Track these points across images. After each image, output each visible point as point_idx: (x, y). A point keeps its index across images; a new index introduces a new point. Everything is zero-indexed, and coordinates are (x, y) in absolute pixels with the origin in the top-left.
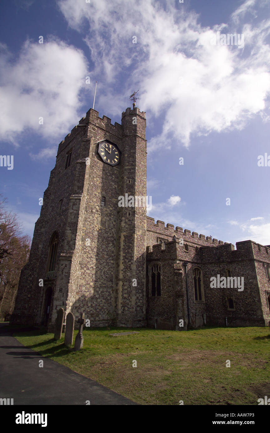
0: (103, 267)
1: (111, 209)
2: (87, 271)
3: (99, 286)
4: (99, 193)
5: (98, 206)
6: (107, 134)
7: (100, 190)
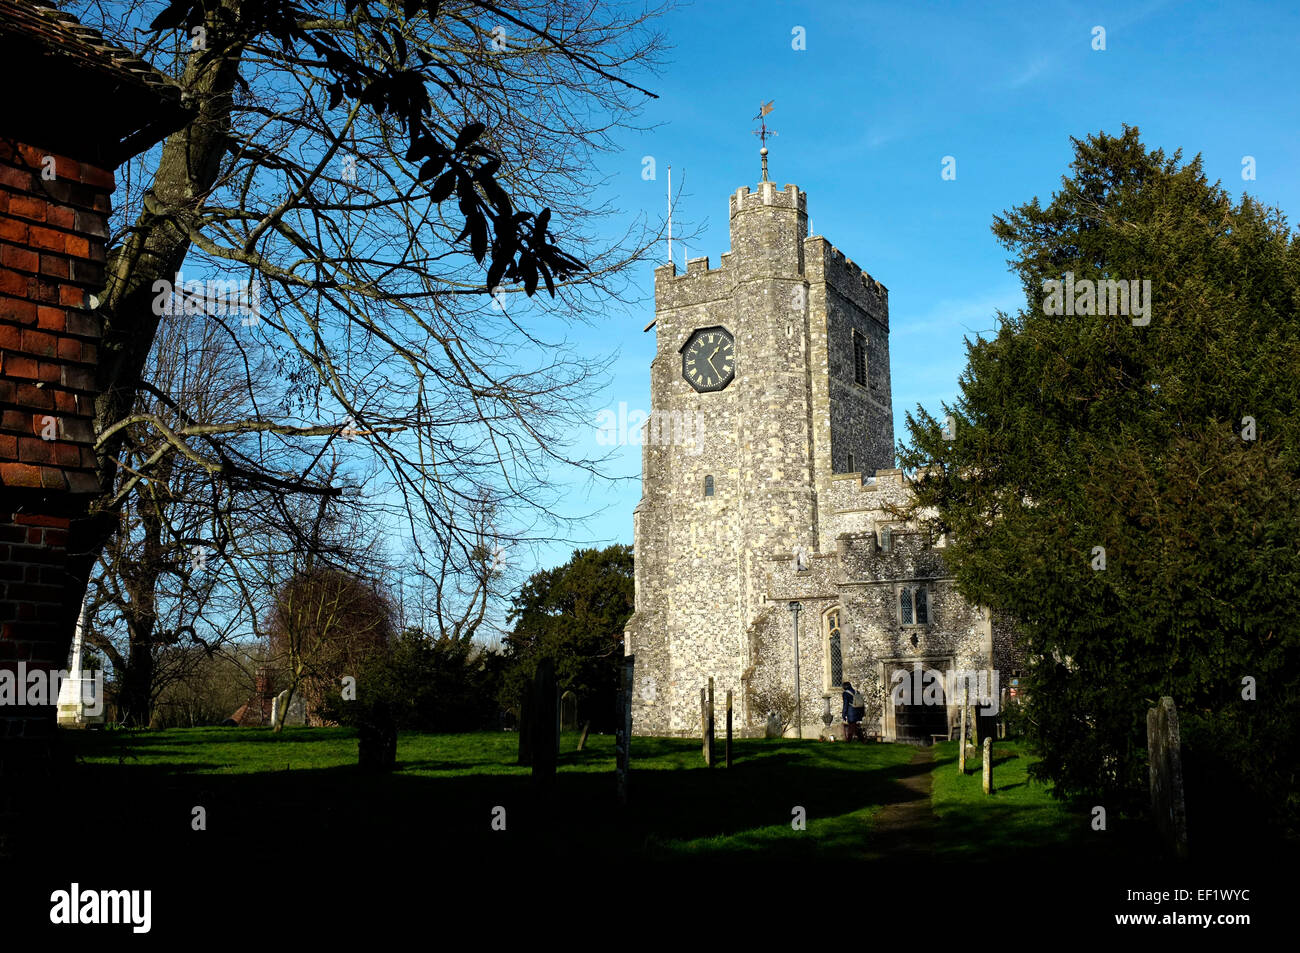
0: (718, 629)
1: (727, 497)
2: (686, 642)
3: (713, 667)
4: (695, 472)
5: (697, 501)
6: (702, 308)
7: (698, 463)
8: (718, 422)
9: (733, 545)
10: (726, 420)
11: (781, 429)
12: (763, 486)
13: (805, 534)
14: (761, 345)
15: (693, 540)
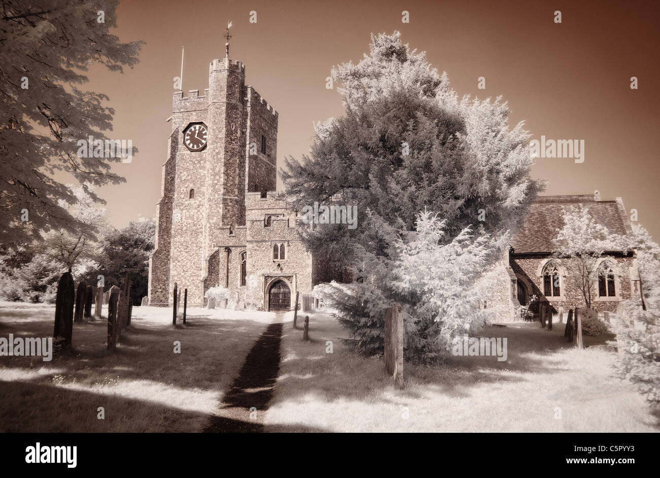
0: (193, 258)
1: (200, 199)
2: (178, 263)
4: (186, 188)
5: (186, 201)
6: (194, 113)
7: (187, 183)
8: (198, 165)
9: (202, 221)
10: (202, 165)
11: (227, 171)
12: (216, 195)
13: (234, 218)
14: (220, 132)
15: (184, 218)
